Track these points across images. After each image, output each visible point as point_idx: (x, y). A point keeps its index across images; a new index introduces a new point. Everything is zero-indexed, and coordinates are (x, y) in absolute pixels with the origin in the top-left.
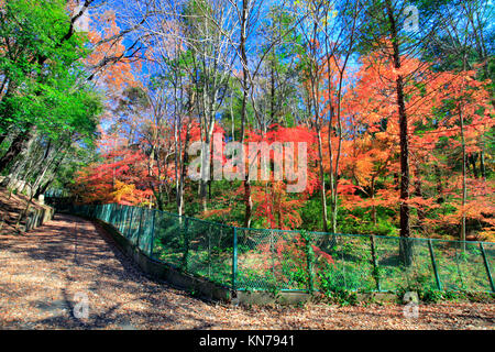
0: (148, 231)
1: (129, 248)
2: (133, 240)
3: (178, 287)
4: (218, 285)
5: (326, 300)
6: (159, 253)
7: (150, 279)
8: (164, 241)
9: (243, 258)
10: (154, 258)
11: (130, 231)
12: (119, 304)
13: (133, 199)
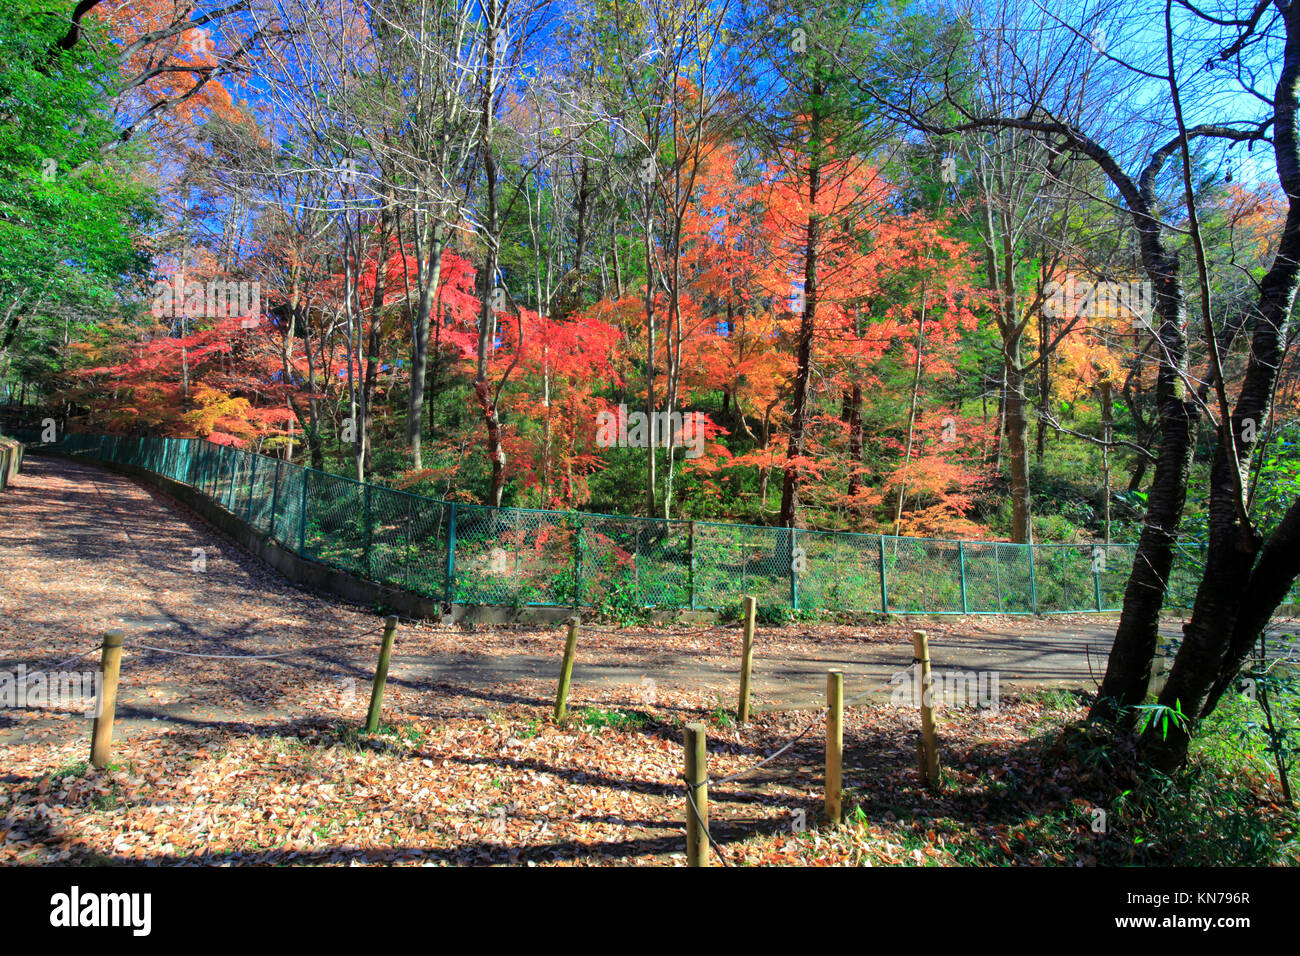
0: (292, 507)
1: (253, 540)
2: (260, 523)
3: (353, 602)
4: (422, 596)
5: (600, 618)
6: (318, 548)
7: (302, 591)
8: (327, 526)
9: (484, 558)
10: (309, 555)
11: (252, 506)
12: (255, 620)
13: (246, 427)
